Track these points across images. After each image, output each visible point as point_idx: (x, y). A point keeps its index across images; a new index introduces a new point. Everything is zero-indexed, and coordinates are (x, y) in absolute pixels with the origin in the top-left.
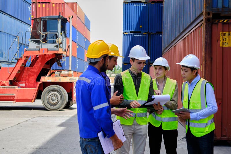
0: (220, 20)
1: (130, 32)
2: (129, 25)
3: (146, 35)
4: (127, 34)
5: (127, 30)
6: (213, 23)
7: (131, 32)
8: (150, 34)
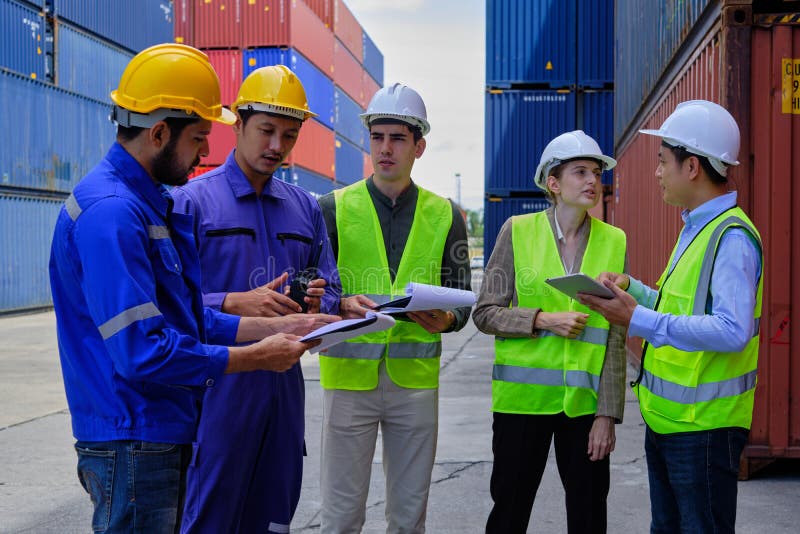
0: (783, 17)
1: (509, 86)
2: (505, 60)
3: (566, 94)
4: (500, 92)
5: (502, 78)
6: (755, 28)
7: (514, 87)
8: (581, 91)
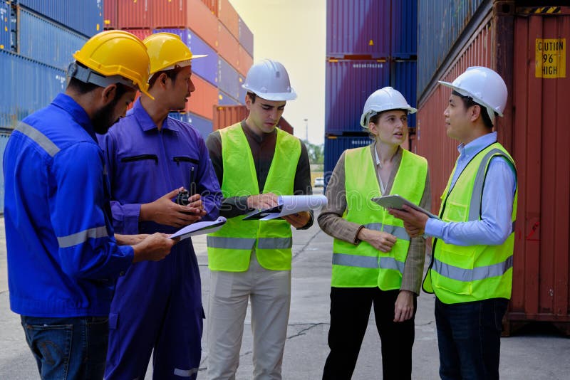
0: (536, 9)
1: (342, 57)
2: (340, 39)
3: (383, 63)
4: (336, 61)
5: (337, 51)
6: (516, 17)
7: (346, 57)
8: (394, 61)
